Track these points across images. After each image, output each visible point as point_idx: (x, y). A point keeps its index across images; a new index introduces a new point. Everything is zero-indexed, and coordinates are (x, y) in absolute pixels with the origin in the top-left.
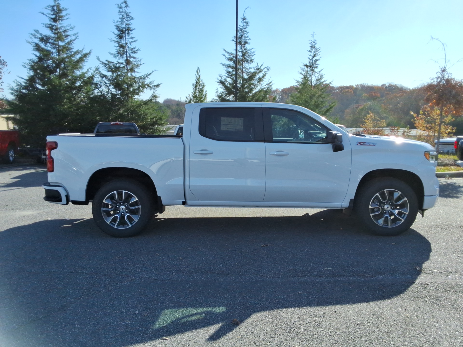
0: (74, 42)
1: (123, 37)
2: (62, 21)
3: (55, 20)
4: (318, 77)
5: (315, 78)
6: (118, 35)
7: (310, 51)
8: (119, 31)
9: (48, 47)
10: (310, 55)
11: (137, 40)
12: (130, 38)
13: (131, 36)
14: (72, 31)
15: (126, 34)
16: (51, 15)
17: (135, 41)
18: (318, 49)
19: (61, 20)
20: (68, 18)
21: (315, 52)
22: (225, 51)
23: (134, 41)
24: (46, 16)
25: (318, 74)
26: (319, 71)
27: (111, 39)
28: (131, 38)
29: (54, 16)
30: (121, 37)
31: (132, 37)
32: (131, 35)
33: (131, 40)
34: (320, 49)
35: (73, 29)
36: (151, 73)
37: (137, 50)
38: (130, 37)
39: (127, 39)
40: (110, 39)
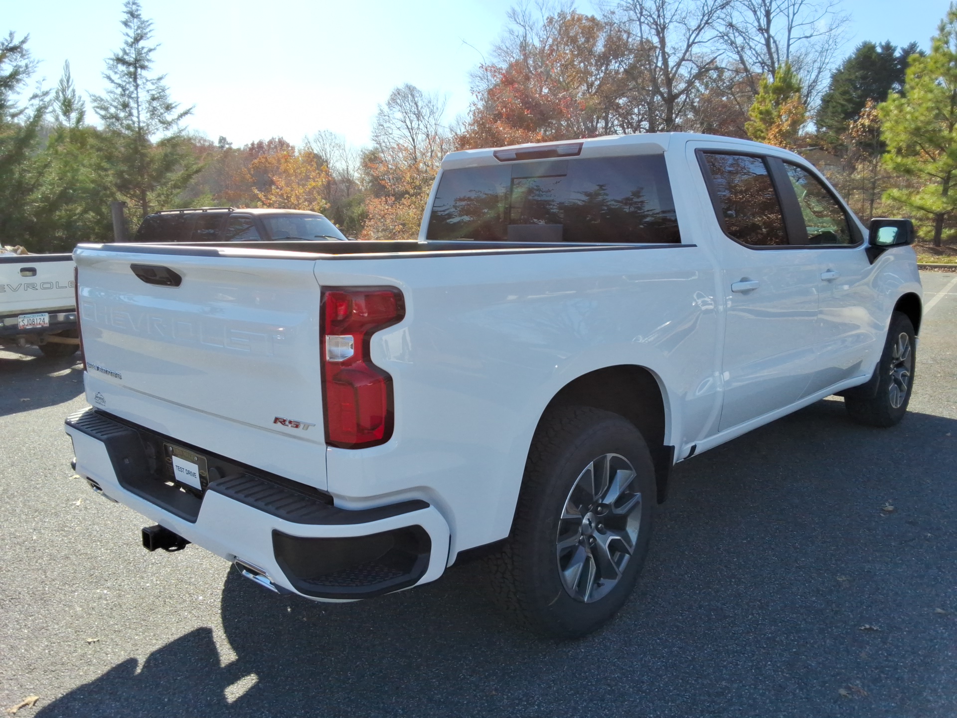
4: (154, 92)
5: (145, 93)
7: (126, 24)
10: (127, 35)
18: (147, 21)
21: (139, 28)
25: (153, 84)
26: (156, 77)
34: (151, 24)
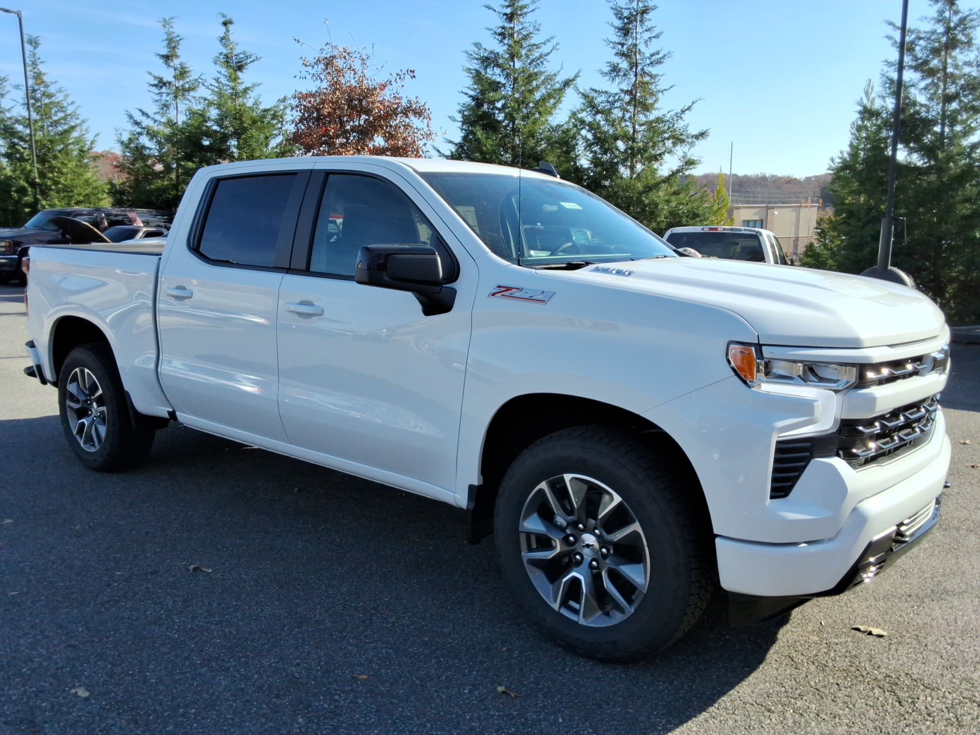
0: (548, 58)
1: (631, 31)
2: (523, 18)
3: (510, 17)
6: (620, 29)
8: (620, 18)
9: (495, 74)
11: (661, 33)
12: (646, 31)
13: (648, 24)
14: (538, 34)
15: (638, 23)
16: (505, 8)
17: (657, 36)
19: (521, 15)
20: (536, 8)
22: (891, 27)
23: (654, 37)
24: (495, 11)
27: (608, 39)
28: (649, 30)
29: (509, 11)
30: (625, 31)
31: (649, 27)
32: (646, 23)
33: (647, 35)
35: (538, 30)
36: (690, 107)
37: (663, 58)
38: (645, 27)
39: (640, 34)
40: (605, 41)
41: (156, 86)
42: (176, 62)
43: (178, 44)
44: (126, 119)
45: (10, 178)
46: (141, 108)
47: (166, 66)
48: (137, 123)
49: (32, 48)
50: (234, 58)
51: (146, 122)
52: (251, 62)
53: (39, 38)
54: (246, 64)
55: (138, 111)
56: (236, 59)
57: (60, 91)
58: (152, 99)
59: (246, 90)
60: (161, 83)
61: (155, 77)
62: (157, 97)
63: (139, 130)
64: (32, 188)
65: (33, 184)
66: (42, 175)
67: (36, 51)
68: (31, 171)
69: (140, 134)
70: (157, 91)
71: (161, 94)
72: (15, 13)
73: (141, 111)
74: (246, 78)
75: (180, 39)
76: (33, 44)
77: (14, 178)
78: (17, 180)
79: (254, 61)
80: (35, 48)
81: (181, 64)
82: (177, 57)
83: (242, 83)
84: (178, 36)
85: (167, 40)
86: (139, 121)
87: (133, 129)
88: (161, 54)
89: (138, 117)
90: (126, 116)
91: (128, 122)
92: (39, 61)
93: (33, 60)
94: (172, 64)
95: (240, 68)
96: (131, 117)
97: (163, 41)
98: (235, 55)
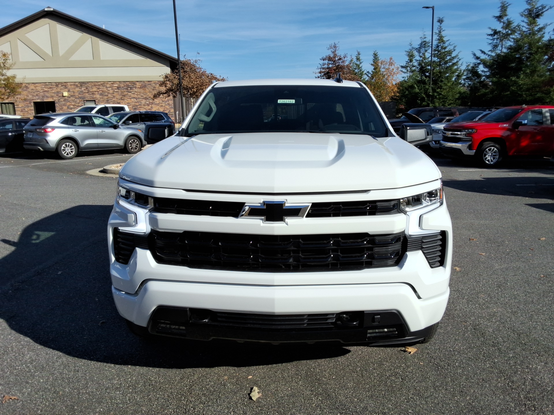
41: (491, 35)
42: (505, 19)
43: (507, 8)
44: (472, 56)
45: (418, 93)
46: (481, 49)
47: (499, 22)
48: (478, 58)
49: (440, 24)
50: (535, 10)
51: (483, 57)
52: (546, 10)
53: (443, 18)
54: (542, 13)
55: (480, 51)
56: (536, 11)
57: (449, 45)
58: (488, 43)
59: (540, 30)
60: (496, 32)
61: (492, 30)
62: (491, 42)
63: (479, 62)
64: (427, 98)
65: (428, 96)
66: (434, 91)
67: (441, 25)
68: (428, 89)
69: (479, 64)
70: (491, 38)
71: (494, 39)
72: (431, 7)
73: (481, 50)
74: (541, 22)
75: (509, 5)
76: (440, 22)
77: (419, 93)
78: (420, 94)
79: (548, 10)
80: (441, 24)
81: (507, 20)
82: (506, 15)
83: (539, 25)
84: (507, 3)
85: (501, 7)
86: (479, 57)
87: (476, 61)
88: (496, 16)
89: (479, 54)
90: (472, 55)
91: (473, 58)
92: (442, 30)
93: (439, 30)
94: (502, 20)
95: (538, 16)
96: (475, 55)
97: (499, 8)
98: (536, 8)
